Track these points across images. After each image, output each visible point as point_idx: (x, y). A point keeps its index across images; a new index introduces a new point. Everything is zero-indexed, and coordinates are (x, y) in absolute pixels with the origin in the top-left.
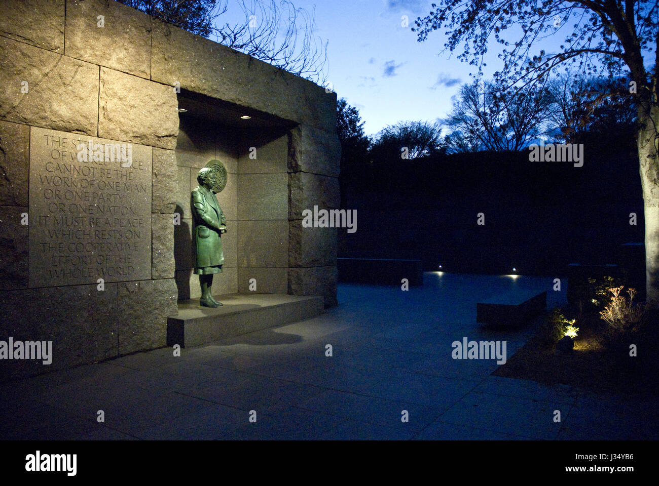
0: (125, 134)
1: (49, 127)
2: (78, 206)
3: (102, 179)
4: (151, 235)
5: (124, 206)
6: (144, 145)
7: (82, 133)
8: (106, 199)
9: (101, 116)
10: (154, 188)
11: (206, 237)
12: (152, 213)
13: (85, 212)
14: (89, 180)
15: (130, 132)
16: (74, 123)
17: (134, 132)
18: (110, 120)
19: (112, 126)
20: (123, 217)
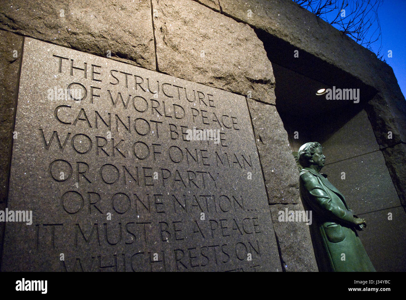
0: (201, 73)
1: (66, 44)
2: (132, 197)
3: (174, 143)
4: (276, 247)
5: (222, 193)
6: (233, 92)
7: (130, 61)
8: (188, 181)
9: (159, 40)
10: (264, 160)
11: (341, 240)
12: (270, 204)
13: (149, 210)
14: (149, 143)
15: (208, 70)
16: (113, 39)
17: (214, 71)
18: (175, 48)
19: (178, 57)
20: (224, 216)
